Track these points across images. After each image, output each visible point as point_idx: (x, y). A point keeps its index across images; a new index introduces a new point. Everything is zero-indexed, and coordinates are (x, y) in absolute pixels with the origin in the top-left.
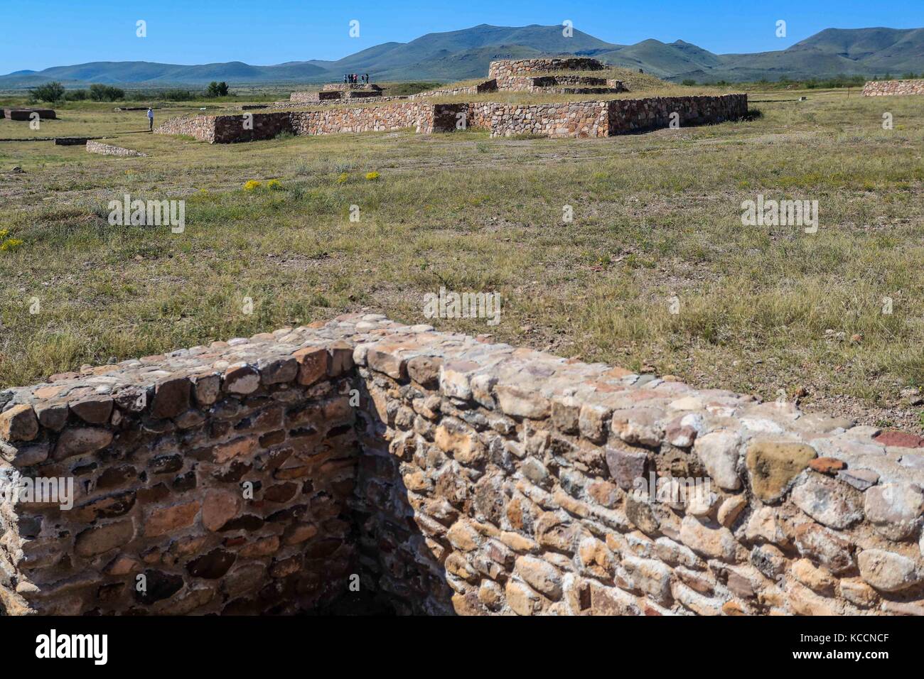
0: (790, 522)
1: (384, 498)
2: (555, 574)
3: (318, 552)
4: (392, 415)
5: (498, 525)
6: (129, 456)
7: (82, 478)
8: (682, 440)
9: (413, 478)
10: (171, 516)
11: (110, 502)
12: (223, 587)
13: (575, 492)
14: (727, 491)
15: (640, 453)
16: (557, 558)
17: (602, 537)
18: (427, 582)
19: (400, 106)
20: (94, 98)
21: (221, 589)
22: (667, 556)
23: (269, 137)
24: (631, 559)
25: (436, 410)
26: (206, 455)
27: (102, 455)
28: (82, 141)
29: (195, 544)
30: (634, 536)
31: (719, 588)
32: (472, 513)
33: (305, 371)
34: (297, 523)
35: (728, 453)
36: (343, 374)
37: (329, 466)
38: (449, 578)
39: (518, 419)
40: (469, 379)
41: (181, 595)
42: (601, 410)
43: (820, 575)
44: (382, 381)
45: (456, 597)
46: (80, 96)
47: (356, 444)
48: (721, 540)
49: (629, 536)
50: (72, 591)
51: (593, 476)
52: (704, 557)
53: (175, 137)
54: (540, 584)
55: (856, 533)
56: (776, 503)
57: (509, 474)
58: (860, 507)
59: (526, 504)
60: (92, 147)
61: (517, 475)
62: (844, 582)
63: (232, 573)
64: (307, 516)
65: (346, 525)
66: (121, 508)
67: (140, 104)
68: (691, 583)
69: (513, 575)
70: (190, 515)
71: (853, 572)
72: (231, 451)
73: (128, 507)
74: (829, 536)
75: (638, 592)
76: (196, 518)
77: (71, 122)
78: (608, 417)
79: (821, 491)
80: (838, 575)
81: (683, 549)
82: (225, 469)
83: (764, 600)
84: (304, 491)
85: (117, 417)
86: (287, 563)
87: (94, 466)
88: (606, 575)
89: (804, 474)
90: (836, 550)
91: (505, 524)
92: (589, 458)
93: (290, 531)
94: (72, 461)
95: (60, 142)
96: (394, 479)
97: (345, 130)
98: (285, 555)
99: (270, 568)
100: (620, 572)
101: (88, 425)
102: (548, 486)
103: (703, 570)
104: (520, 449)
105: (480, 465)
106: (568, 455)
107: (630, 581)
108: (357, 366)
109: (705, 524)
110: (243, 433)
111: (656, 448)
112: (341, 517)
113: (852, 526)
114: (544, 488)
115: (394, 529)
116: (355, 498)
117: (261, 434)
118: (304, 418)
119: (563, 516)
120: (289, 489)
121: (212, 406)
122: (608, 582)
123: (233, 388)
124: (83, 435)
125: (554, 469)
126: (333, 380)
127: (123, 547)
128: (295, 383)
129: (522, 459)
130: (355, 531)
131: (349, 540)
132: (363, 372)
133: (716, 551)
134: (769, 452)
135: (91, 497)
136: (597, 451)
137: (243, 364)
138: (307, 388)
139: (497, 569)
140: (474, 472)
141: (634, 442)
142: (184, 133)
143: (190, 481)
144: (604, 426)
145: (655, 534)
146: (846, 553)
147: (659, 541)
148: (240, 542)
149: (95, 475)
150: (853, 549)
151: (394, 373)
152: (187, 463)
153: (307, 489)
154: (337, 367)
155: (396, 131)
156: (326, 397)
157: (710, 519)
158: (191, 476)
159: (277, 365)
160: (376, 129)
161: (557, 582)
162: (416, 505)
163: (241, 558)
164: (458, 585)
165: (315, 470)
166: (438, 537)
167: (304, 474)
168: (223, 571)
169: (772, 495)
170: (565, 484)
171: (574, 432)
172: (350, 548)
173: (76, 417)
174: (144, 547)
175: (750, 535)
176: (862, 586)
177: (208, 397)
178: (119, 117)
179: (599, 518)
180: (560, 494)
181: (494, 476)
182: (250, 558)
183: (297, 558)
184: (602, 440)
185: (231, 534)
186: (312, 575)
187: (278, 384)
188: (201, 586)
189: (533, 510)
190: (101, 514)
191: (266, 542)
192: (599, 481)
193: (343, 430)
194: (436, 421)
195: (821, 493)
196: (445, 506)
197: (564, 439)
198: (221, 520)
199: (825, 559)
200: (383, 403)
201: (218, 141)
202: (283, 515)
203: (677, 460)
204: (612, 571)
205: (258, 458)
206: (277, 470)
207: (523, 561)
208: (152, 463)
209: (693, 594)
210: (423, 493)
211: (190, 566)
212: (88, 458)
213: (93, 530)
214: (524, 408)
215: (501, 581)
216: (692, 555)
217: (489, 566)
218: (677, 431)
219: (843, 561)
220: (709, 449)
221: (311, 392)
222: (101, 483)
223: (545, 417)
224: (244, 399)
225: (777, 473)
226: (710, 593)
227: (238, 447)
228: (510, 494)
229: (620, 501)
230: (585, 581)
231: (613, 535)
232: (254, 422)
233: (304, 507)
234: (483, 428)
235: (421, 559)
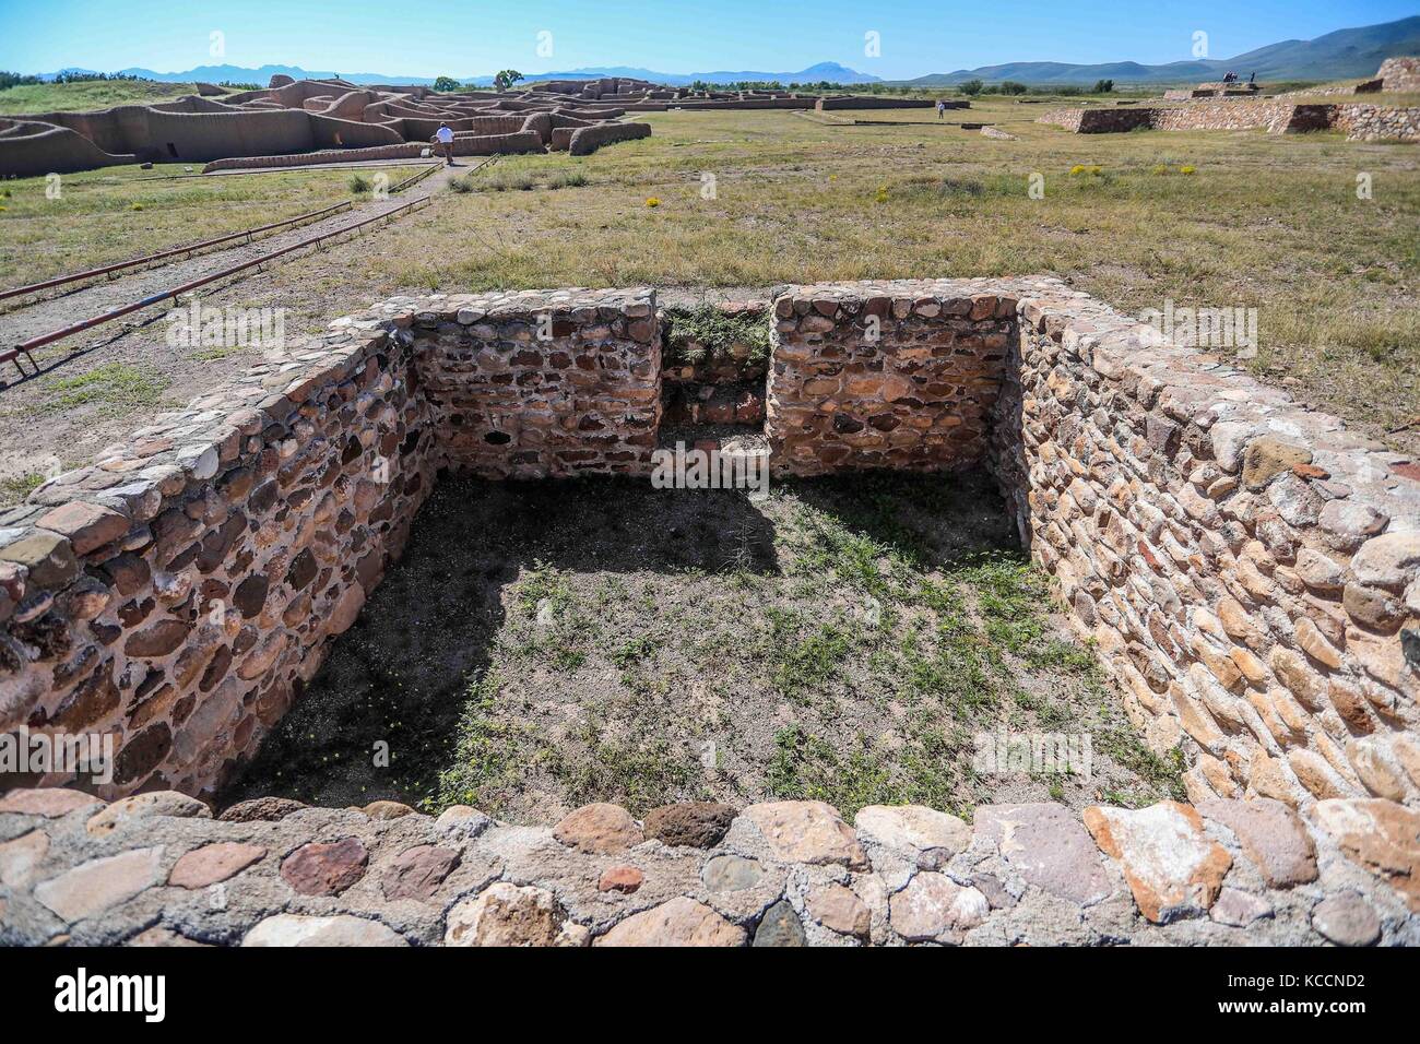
0: (1260, 509)
1: (1009, 413)
2: (1093, 497)
3: (960, 436)
4: (1029, 354)
5: (1069, 452)
6: (843, 341)
7: (813, 347)
8: (1203, 421)
9: (1030, 403)
10: (863, 385)
11: (827, 366)
12: (889, 438)
13: (1122, 441)
14: (1225, 471)
15: (1172, 424)
16: (1097, 486)
17: (1129, 480)
18: (1019, 477)
19: (1261, 106)
20: (1003, 92)
21: (888, 439)
22: (1165, 506)
23: (1126, 129)
24: (1142, 503)
25: (1054, 357)
26: (892, 351)
27: (827, 335)
28: (979, 127)
29: (875, 406)
30: (1149, 486)
31: (1192, 543)
32: (1056, 437)
33: (976, 310)
34: (948, 413)
35: (1235, 441)
36: (1007, 318)
37: (980, 381)
38: (1031, 478)
39: (1102, 377)
40: (1080, 338)
41: (861, 434)
42: (1157, 383)
43: (1266, 556)
44: (1029, 329)
45: (1032, 493)
46: (993, 90)
47: (1003, 370)
48: (1206, 507)
49: (1148, 485)
50: (799, 412)
51: (1137, 433)
52: (1190, 517)
53: (1048, 126)
54: (1080, 501)
55: (1306, 533)
56: (1256, 491)
57: (1085, 416)
58: (1317, 513)
59: (1090, 442)
60: (985, 131)
61: (1090, 419)
62: (1280, 568)
63: (896, 431)
64: (956, 410)
65: (983, 424)
66: (833, 371)
67: (1035, 98)
68: (1175, 532)
69: (1068, 490)
70: (876, 387)
71: (1291, 563)
72: (911, 353)
73: (837, 372)
74: (1283, 528)
75: (1139, 527)
76: (879, 390)
77: (979, 111)
78: (1158, 389)
79: (1292, 490)
80: (1280, 562)
81: (1177, 506)
82: (904, 364)
83: (1219, 562)
84: (957, 393)
85: (839, 313)
86: (935, 437)
87: (820, 341)
88: (1123, 508)
89: (1285, 474)
90: (1283, 540)
91: (1073, 452)
92: (1135, 418)
93: (942, 417)
94: (809, 335)
95: (966, 127)
96: (1019, 399)
97: (1198, 126)
98: (935, 432)
99: (923, 437)
100: (1132, 509)
101: (821, 316)
102: (1107, 432)
103: (1186, 525)
104: (1096, 399)
105: (1070, 405)
106: (1125, 412)
107: (1137, 517)
108: (1017, 314)
109: (1199, 492)
110: (921, 343)
111: (1185, 424)
112: (981, 418)
113: (1305, 526)
114: (1104, 433)
115: (1011, 435)
116: (995, 409)
117: (934, 347)
118: (967, 343)
119: (1109, 457)
120: (946, 390)
121: (903, 320)
122: (1124, 514)
123: (919, 311)
124: (817, 321)
125: (1114, 420)
126: (997, 321)
127: (831, 395)
128: (967, 317)
129: (1096, 407)
130: (989, 431)
131: (984, 435)
132: (1020, 319)
133: (1198, 514)
134: (1265, 448)
135: (816, 360)
136: (1143, 415)
137: (931, 296)
138: (976, 322)
139: (1060, 482)
140: (1064, 409)
141: (1170, 414)
142: (1057, 123)
143: (878, 367)
144: (1153, 396)
145: (1163, 488)
146: (1290, 546)
147: (1164, 495)
148: (905, 413)
149: (821, 347)
150: (1297, 544)
151: (1036, 324)
152: (879, 354)
153: (960, 392)
154: (1002, 312)
155: (1248, 130)
156: (989, 332)
157: (1202, 489)
158: (880, 363)
159: (955, 301)
160: (1228, 127)
161: (1092, 503)
162: (1025, 423)
163: (904, 424)
164: (1035, 485)
165: (969, 381)
166: (1032, 448)
167: (960, 382)
168: (891, 429)
169: (1254, 484)
170: (1117, 433)
171: (1133, 396)
172: (983, 441)
173: (815, 308)
174: (845, 399)
175: (1226, 510)
176: (1294, 576)
177: (901, 314)
178: (1015, 108)
179: (1131, 465)
180: (1112, 441)
181: (1076, 417)
182: (911, 426)
183: (943, 436)
184: (1149, 407)
185: (899, 407)
186: (951, 450)
187: (953, 315)
188: (874, 433)
189: (1092, 447)
190: (821, 372)
191: (923, 419)
192: (1141, 438)
193: (997, 358)
194: (1053, 366)
195: (1291, 493)
196: (1042, 429)
197: (1126, 399)
198: (896, 397)
199: (1273, 545)
200: (1026, 345)
201: (1082, 131)
202: (938, 405)
203: (1195, 436)
204: (1127, 507)
205: (928, 362)
206: (940, 374)
207: (1077, 481)
208: (857, 348)
209: (1174, 541)
210: (1032, 415)
211: (870, 419)
212: (818, 336)
213: (815, 381)
214: (1106, 369)
215: (1060, 491)
216: (1182, 512)
217: (1056, 478)
218: (1203, 412)
219: (1285, 551)
220: (1221, 433)
221: (978, 326)
222: (824, 353)
223: (1119, 380)
224: (927, 321)
225: (1264, 467)
226: (1185, 544)
227: (915, 352)
228: (1082, 431)
229: (1149, 457)
230: (1109, 508)
231: (1137, 481)
232: (929, 338)
233: (955, 404)
234: (1079, 378)
235: (1019, 461)
